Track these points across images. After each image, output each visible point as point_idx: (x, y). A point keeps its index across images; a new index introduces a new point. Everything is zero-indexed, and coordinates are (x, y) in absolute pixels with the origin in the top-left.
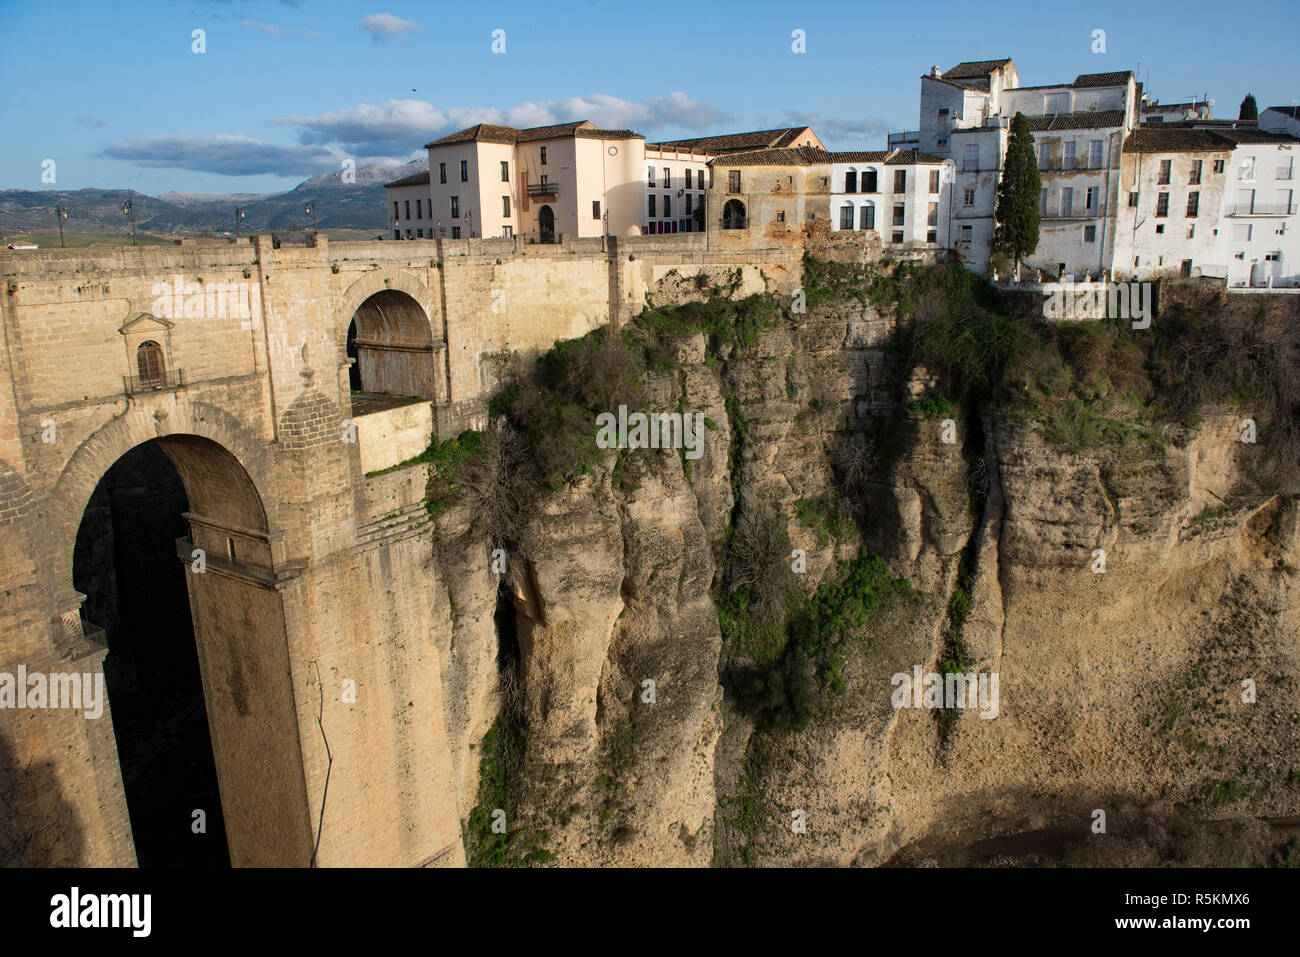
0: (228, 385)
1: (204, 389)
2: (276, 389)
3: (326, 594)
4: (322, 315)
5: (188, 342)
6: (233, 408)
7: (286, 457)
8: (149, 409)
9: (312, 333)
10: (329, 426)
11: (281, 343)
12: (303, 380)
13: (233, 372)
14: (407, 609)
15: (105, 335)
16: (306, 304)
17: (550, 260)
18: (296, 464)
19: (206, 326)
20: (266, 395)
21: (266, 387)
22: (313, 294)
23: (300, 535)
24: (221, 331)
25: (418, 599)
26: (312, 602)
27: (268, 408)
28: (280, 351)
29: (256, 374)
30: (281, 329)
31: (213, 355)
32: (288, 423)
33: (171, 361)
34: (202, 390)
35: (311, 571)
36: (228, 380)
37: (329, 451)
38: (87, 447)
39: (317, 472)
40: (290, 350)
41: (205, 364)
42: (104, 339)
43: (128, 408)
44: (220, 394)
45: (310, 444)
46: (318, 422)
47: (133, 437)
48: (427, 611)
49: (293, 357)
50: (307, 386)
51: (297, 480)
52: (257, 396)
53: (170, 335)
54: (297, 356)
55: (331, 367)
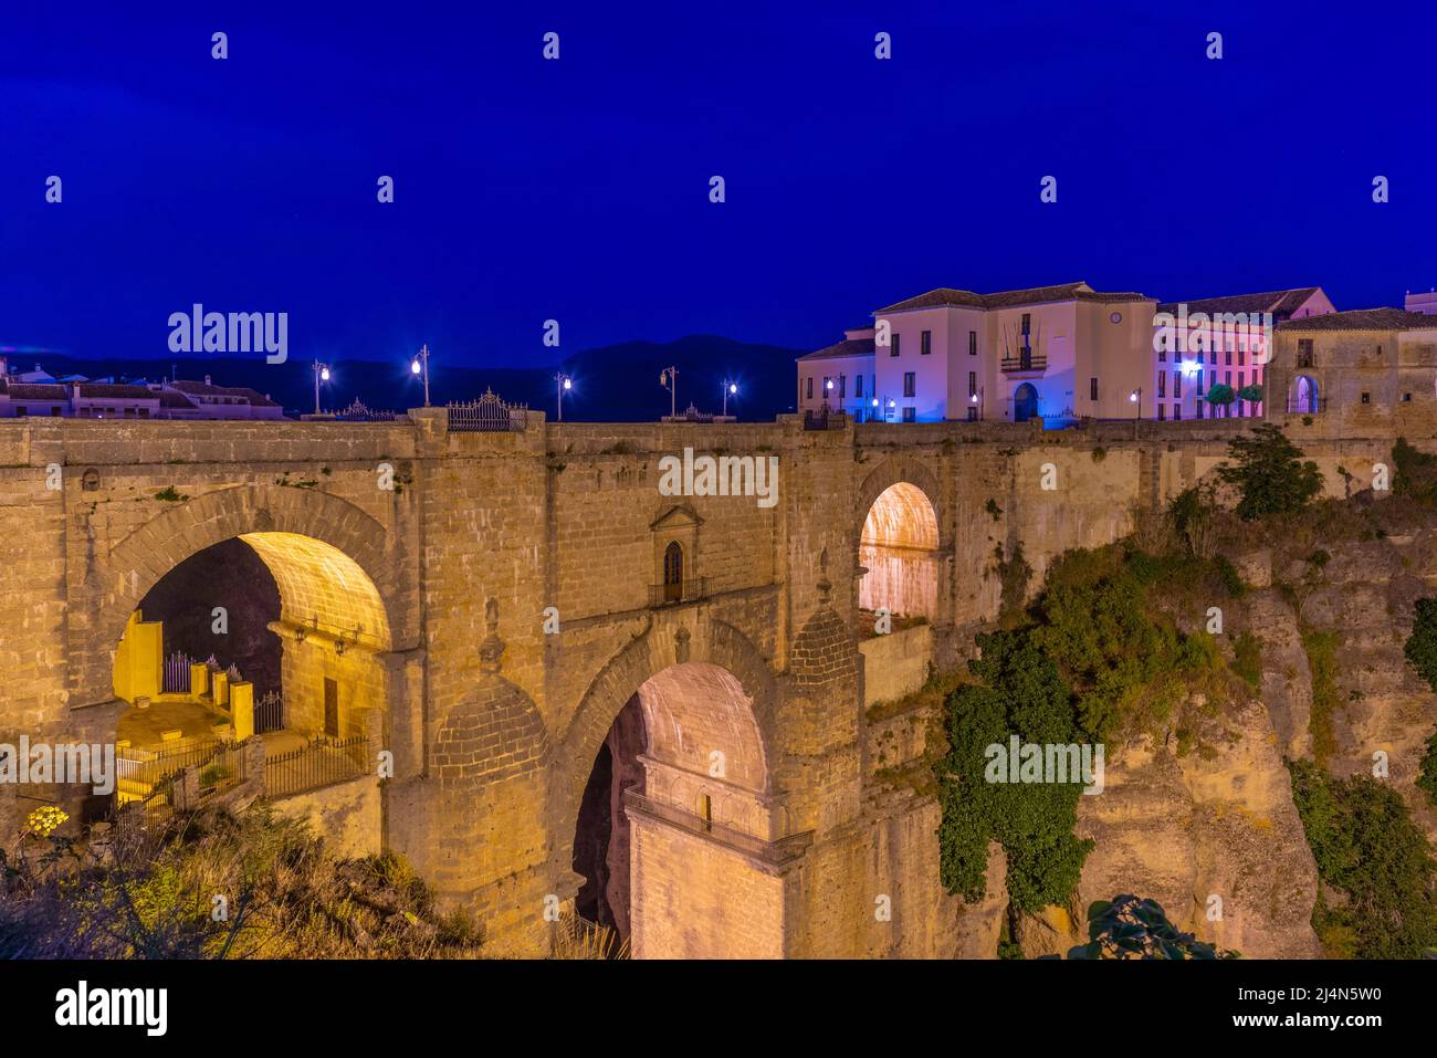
0: (747, 599)
1: (724, 603)
2: (794, 605)
3: (829, 881)
4: (842, 513)
5: (713, 543)
6: (749, 628)
7: (798, 695)
8: (671, 628)
9: (832, 536)
10: (846, 655)
11: (802, 547)
12: (820, 595)
13: (751, 583)
14: (911, 907)
15: (636, 533)
16: (829, 499)
17: (1071, 448)
18: (809, 704)
19: (731, 524)
20: (782, 613)
21: (782, 603)
22: (835, 486)
23: (806, 799)
24: (746, 531)
25: (925, 892)
26: (813, 893)
27: (781, 628)
28: (800, 556)
29: (772, 586)
30: (803, 529)
31: (734, 559)
32: (803, 649)
33: (695, 566)
34: (721, 605)
35: (817, 849)
36: (745, 592)
37: (844, 687)
38: (606, 676)
39: (832, 715)
40: (810, 556)
41: (726, 571)
42: (634, 536)
43: (650, 627)
44: (738, 608)
45: (826, 677)
46: (835, 649)
47: (652, 663)
48: (933, 911)
49: (811, 566)
50: (823, 601)
51: (808, 724)
52: (773, 612)
53: (697, 533)
54: (815, 564)
55: (846, 579)
